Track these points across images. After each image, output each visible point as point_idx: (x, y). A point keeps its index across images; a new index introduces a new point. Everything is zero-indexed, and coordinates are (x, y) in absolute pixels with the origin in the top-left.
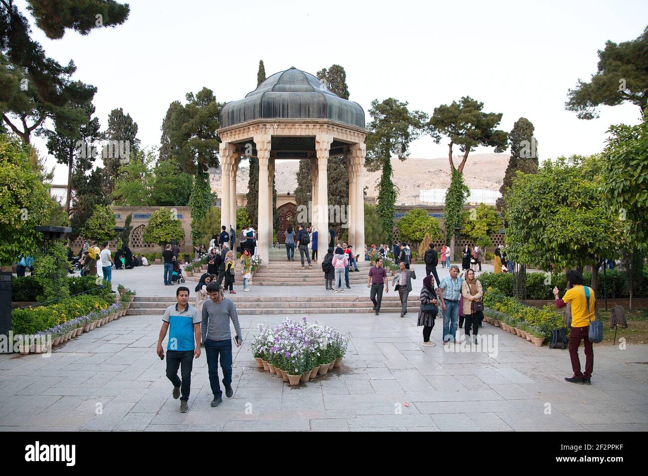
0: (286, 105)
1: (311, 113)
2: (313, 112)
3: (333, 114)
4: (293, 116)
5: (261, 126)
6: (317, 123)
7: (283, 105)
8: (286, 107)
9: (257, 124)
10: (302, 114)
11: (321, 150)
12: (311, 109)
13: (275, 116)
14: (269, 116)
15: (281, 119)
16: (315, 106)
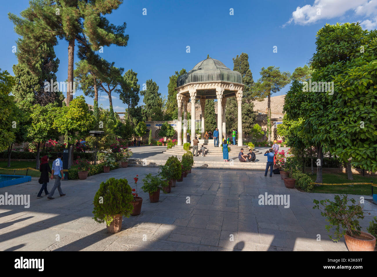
0: (202, 76)
1: (214, 78)
2: (215, 78)
3: (224, 78)
4: (205, 80)
5: (192, 85)
6: (216, 83)
7: (201, 76)
8: (202, 77)
9: (190, 85)
10: (210, 79)
11: (218, 95)
12: (214, 77)
13: (197, 81)
14: (195, 81)
15: (200, 82)
16: (216, 75)
